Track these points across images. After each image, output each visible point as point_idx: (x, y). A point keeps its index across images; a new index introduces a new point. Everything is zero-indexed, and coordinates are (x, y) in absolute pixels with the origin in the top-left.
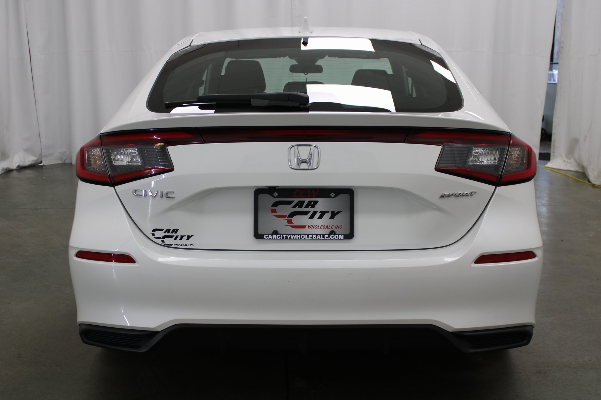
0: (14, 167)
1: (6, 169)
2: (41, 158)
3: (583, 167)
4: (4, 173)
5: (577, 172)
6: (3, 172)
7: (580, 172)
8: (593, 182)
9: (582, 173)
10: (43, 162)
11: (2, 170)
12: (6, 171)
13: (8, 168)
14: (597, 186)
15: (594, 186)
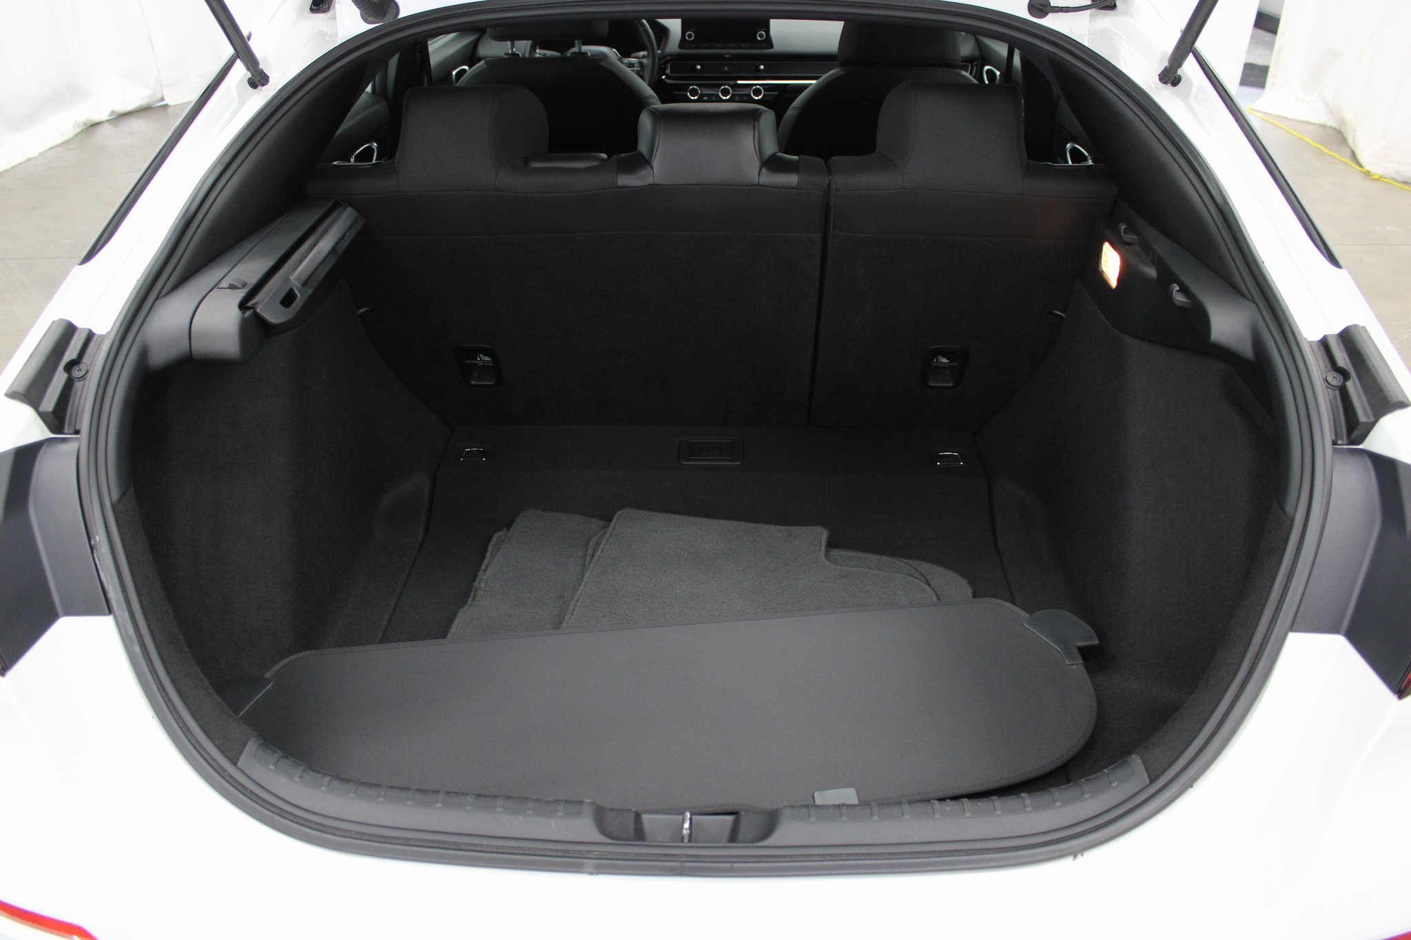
0: (103, 116)
1: (85, 124)
2: (162, 90)
3: (1342, 121)
4: (82, 131)
5: (1323, 126)
6: (78, 130)
7: (1330, 127)
8: (1367, 167)
9: (1335, 129)
10: (165, 98)
11: (74, 127)
12: (84, 127)
13: (88, 120)
14: (1376, 177)
15: (1368, 174)
